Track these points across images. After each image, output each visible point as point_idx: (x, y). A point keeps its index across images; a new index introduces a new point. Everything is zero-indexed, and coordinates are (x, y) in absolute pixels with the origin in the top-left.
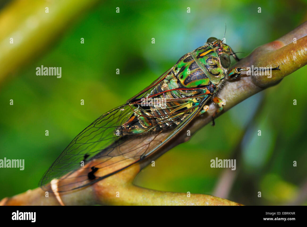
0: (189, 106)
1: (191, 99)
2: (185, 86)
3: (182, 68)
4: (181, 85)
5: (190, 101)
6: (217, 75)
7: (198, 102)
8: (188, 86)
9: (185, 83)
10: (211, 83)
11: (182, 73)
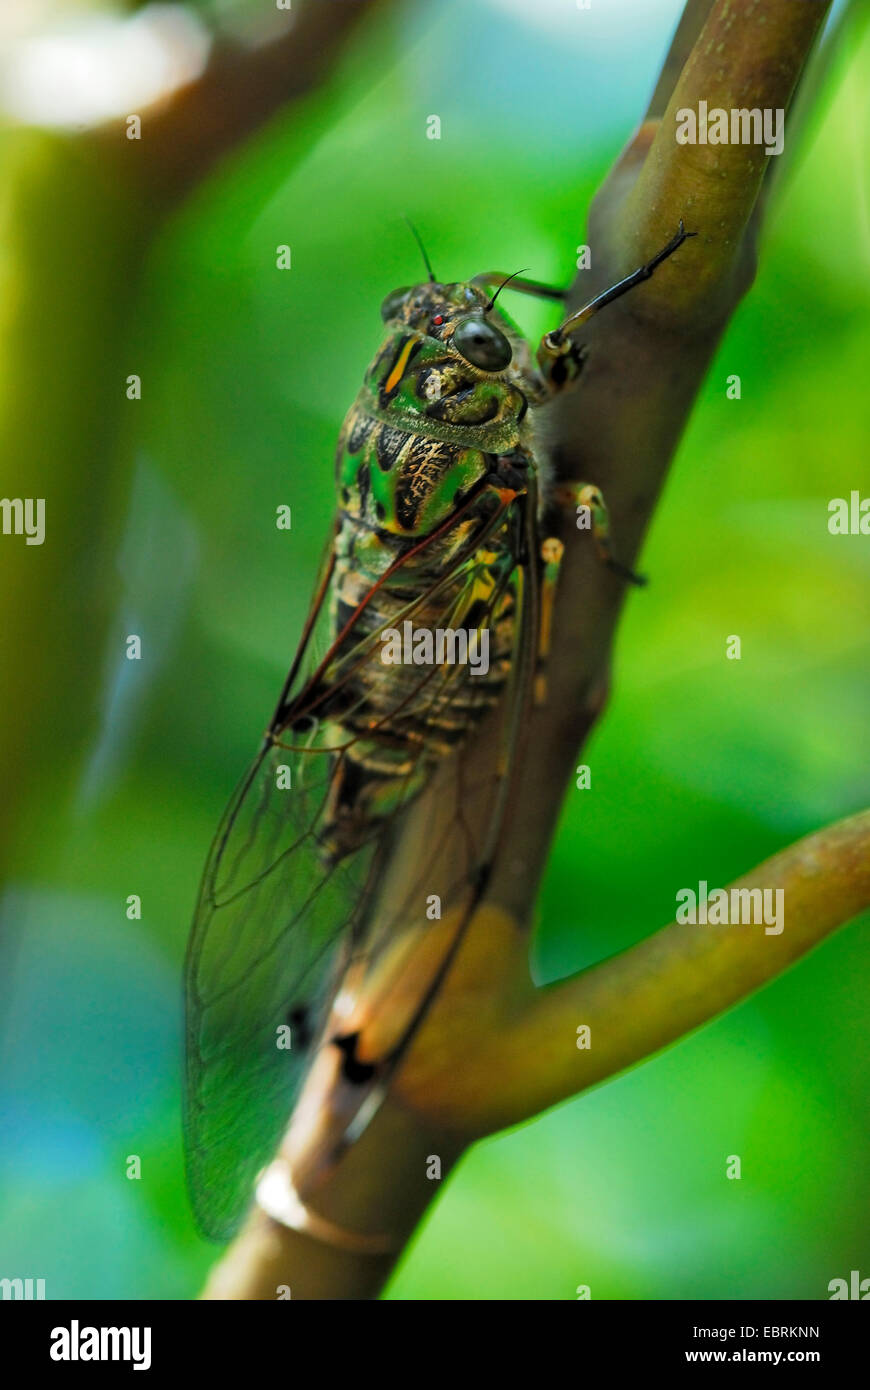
0: (482, 591)
1: (470, 564)
2: (414, 534)
3: (360, 479)
4: (401, 539)
5: (473, 570)
6: (492, 413)
7: (501, 553)
8: (422, 527)
9: (406, 522)
10: (495, 457)
11: (370, 497)
